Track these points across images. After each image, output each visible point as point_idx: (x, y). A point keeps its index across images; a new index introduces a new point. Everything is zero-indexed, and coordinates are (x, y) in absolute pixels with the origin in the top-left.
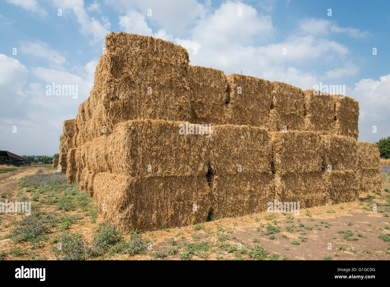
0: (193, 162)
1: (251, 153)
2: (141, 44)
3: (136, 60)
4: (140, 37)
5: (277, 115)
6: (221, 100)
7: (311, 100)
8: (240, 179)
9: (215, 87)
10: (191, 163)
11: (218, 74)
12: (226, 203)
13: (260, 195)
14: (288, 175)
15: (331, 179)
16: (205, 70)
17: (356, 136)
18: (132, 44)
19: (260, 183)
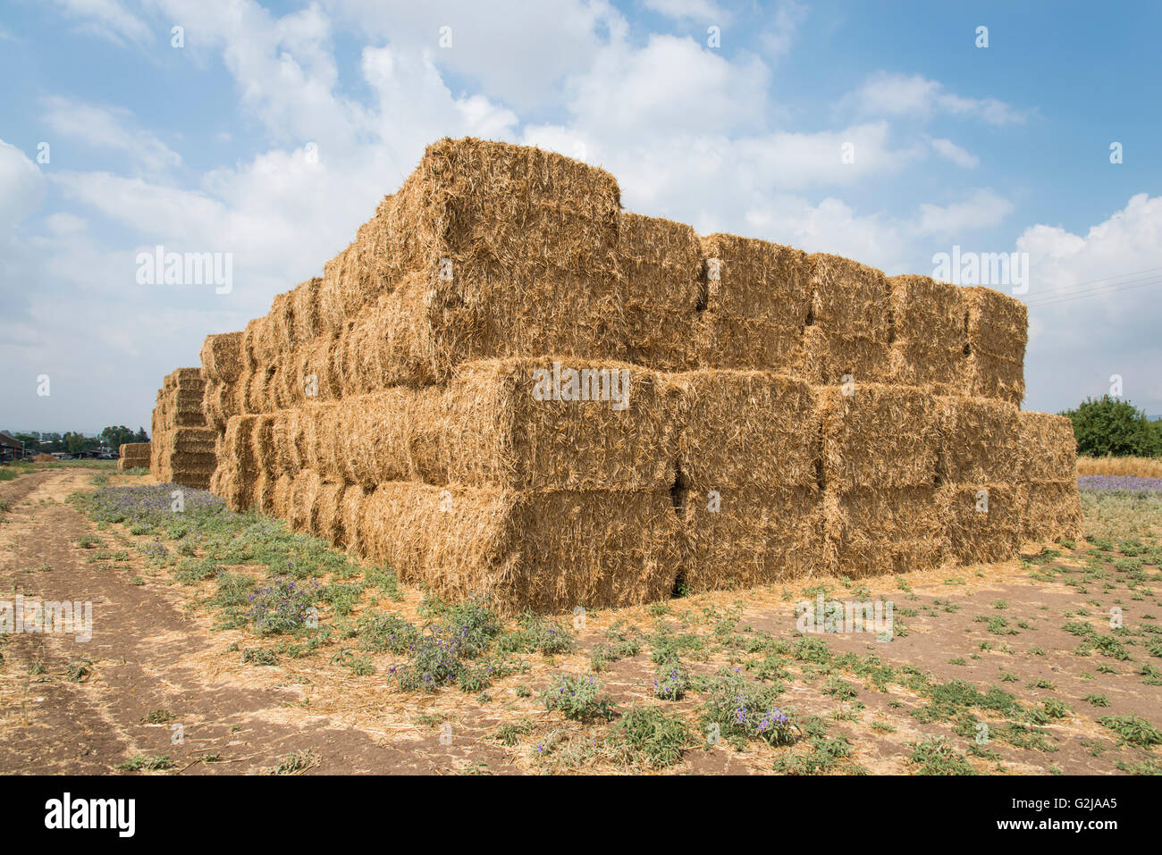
0: (644, 458)
1: (772, 440)
2: (514, 168)
3: (502, 208)
4: (511, 149)
5: (821, 342)
6: (685, 301)
7: (909, 303)
8: (747, 501)
9: (672, 267)
10: (639, 462)
11: (679, 235)
12: (714, 556)
13: (789, 540)
14: (855, 493)
15: (955, 505)
16: (649, 222)
17: (1017, 397)
18: (492, 168)
19: (789, 512)
